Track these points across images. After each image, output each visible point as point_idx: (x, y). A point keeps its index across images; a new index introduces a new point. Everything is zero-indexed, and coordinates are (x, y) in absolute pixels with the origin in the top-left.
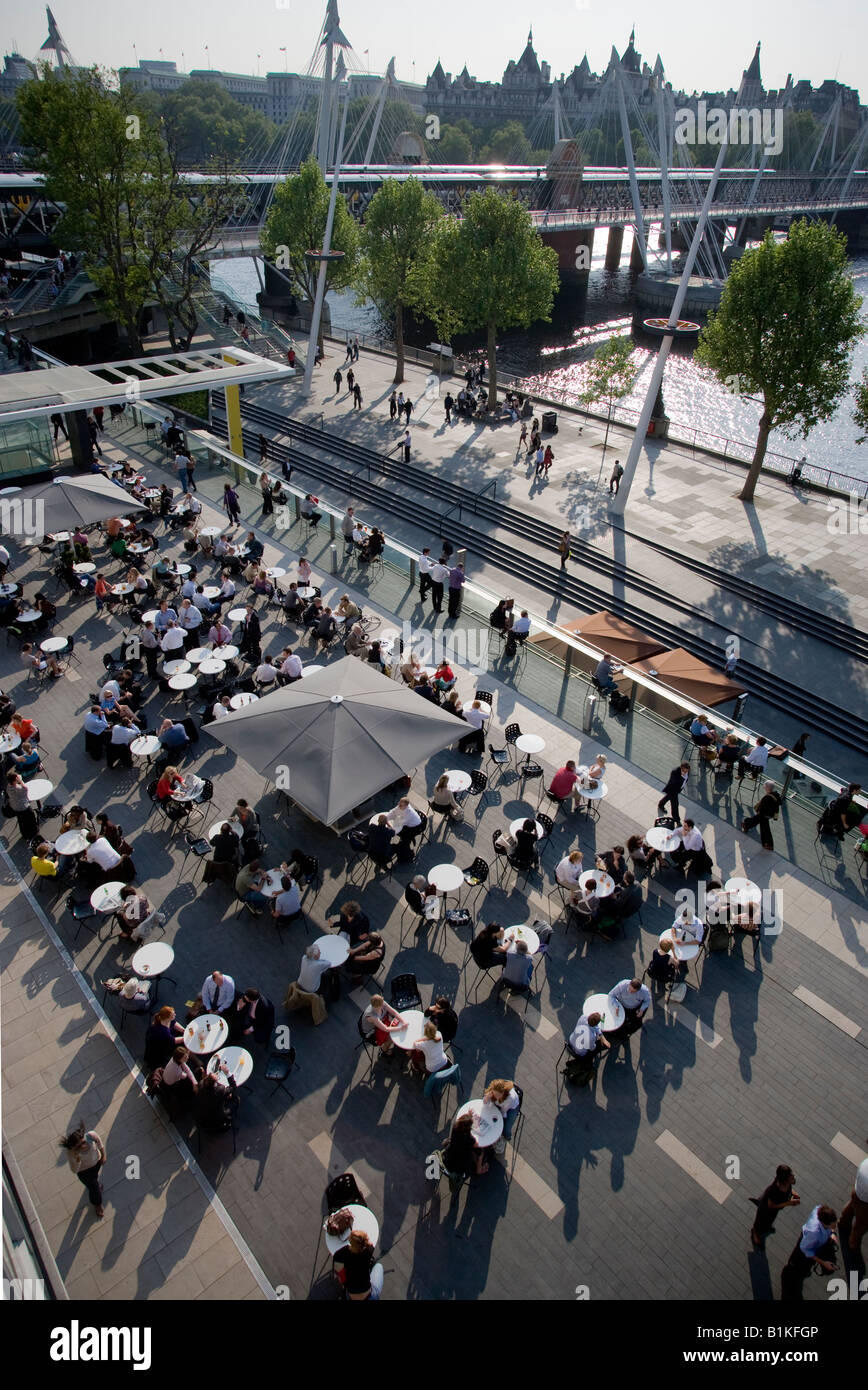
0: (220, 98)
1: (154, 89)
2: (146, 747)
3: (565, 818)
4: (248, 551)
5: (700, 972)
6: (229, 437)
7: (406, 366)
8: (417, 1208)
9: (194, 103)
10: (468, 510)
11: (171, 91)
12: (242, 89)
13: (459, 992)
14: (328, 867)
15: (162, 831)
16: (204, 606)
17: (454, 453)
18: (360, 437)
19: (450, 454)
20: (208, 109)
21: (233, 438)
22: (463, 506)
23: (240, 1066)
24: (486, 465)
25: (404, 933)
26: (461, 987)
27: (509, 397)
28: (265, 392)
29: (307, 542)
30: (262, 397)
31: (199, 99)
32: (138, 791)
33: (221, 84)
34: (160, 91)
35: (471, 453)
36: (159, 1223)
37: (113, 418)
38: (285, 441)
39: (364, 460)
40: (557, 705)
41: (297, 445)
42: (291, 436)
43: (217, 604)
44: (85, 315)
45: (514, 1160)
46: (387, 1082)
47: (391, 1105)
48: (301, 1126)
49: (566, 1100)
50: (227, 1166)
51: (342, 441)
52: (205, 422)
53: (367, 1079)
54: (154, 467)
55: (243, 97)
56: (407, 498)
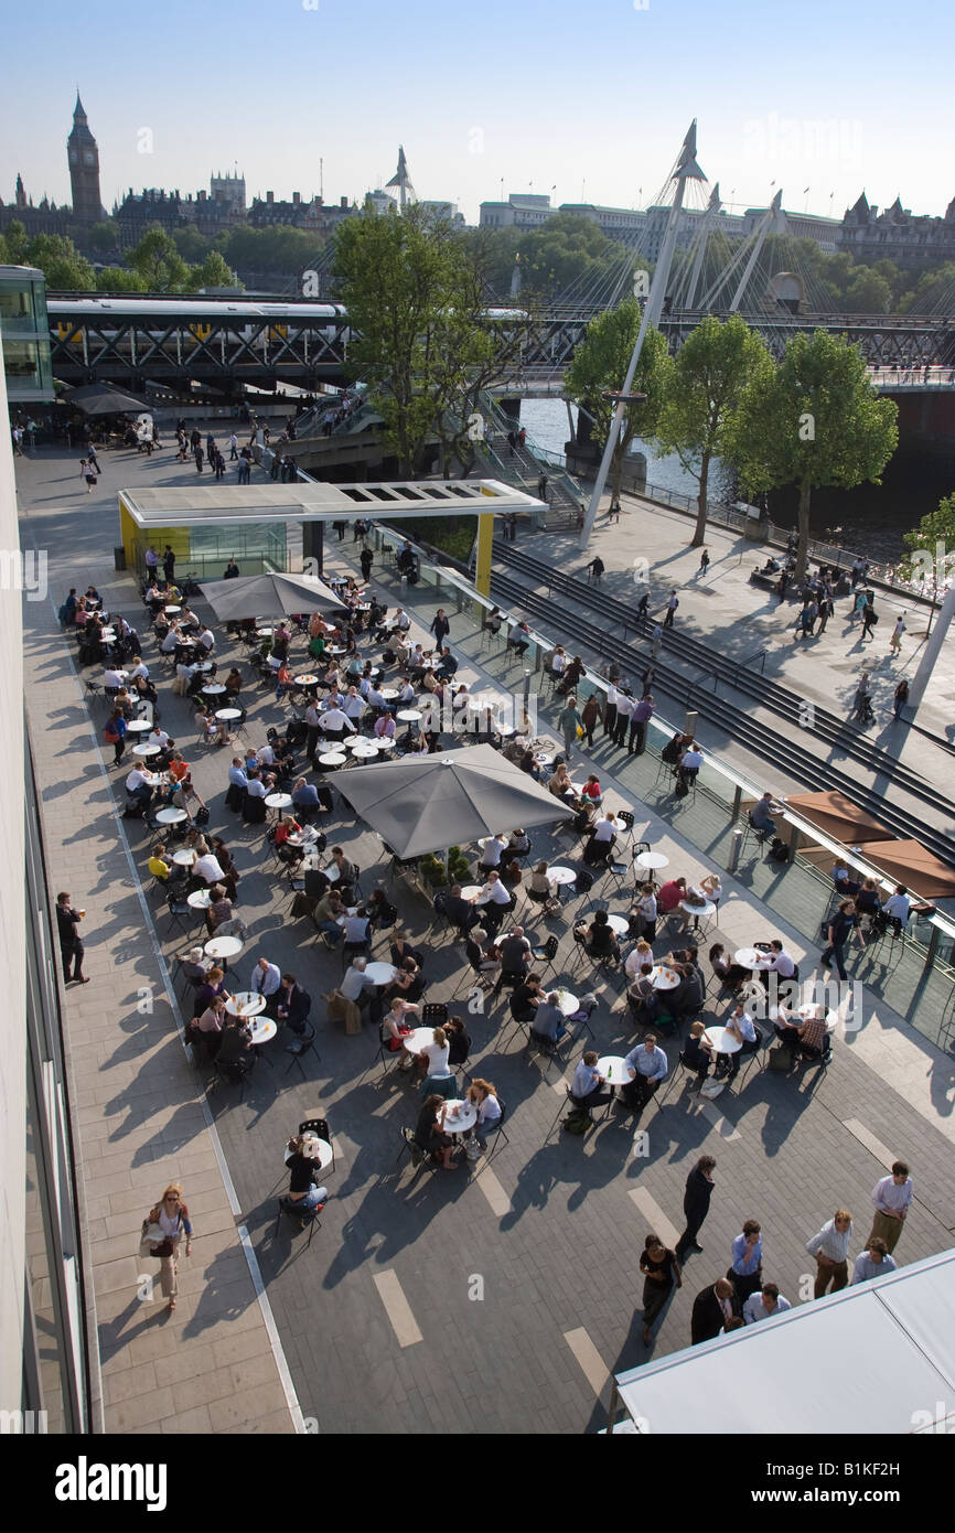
0: (589, 234)
1: (515, 224)
2: (278, 801)
3: (667, 935)
4: (441, 665)
5: (747, 1083)
6: (476, 577)
7: (708, 527)
8: (378, 1177)
9: (557, 239)
10: (725, 682)
11: (534, 226)
12: (617, 224)
13: (491, 1044)
14: (412, 927)
15: (271, 874)
16: (377, 704)
17: (732, 622)
18: (628, 596)
19: (727, 623)
20: (572, 246)
21: (479, 577)
22: (720, 675)
23: (265, 1031)
24: (766, 639)
25: (460, 989)
26: (496, 1040)
27: (823, 571)
28: (537, 541)
29: (509, 670)
30: (532, 546)
31: (564, 234)
32: (261, 842)
33: (593, 218)
34: (521, 226)
35: (754, 625)
36: (162, 1128)
37: (356, 540)
38: (542, 591)
39: (620, 617)
40: (709, 844)
41: (555, 598)
42: (550, 587)
43: (393, 706)
44: (365, 446)
45: (483, 1168)
46: (393, 1089)
47: (389, 1104)
48: (305, 1098)
49: (555, 1140)
50: (230, 1108)
51: (607, 597)
52: (464, 565)
53: (376, 1082)
54: (380, 588)
55: (613, 232)
56: (662, 663)
